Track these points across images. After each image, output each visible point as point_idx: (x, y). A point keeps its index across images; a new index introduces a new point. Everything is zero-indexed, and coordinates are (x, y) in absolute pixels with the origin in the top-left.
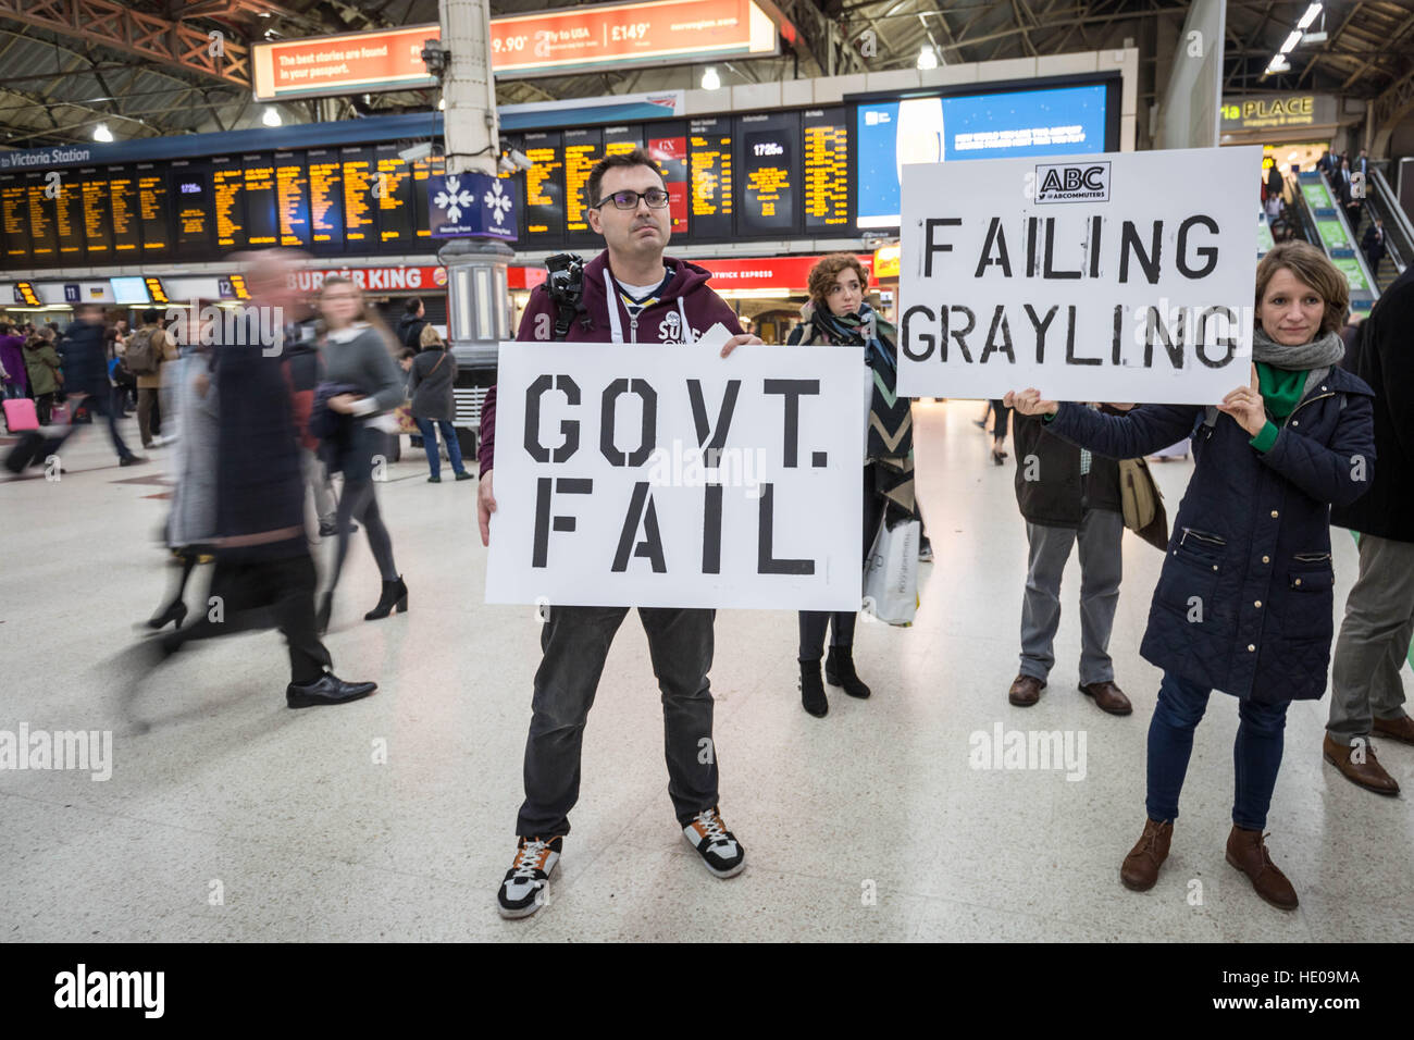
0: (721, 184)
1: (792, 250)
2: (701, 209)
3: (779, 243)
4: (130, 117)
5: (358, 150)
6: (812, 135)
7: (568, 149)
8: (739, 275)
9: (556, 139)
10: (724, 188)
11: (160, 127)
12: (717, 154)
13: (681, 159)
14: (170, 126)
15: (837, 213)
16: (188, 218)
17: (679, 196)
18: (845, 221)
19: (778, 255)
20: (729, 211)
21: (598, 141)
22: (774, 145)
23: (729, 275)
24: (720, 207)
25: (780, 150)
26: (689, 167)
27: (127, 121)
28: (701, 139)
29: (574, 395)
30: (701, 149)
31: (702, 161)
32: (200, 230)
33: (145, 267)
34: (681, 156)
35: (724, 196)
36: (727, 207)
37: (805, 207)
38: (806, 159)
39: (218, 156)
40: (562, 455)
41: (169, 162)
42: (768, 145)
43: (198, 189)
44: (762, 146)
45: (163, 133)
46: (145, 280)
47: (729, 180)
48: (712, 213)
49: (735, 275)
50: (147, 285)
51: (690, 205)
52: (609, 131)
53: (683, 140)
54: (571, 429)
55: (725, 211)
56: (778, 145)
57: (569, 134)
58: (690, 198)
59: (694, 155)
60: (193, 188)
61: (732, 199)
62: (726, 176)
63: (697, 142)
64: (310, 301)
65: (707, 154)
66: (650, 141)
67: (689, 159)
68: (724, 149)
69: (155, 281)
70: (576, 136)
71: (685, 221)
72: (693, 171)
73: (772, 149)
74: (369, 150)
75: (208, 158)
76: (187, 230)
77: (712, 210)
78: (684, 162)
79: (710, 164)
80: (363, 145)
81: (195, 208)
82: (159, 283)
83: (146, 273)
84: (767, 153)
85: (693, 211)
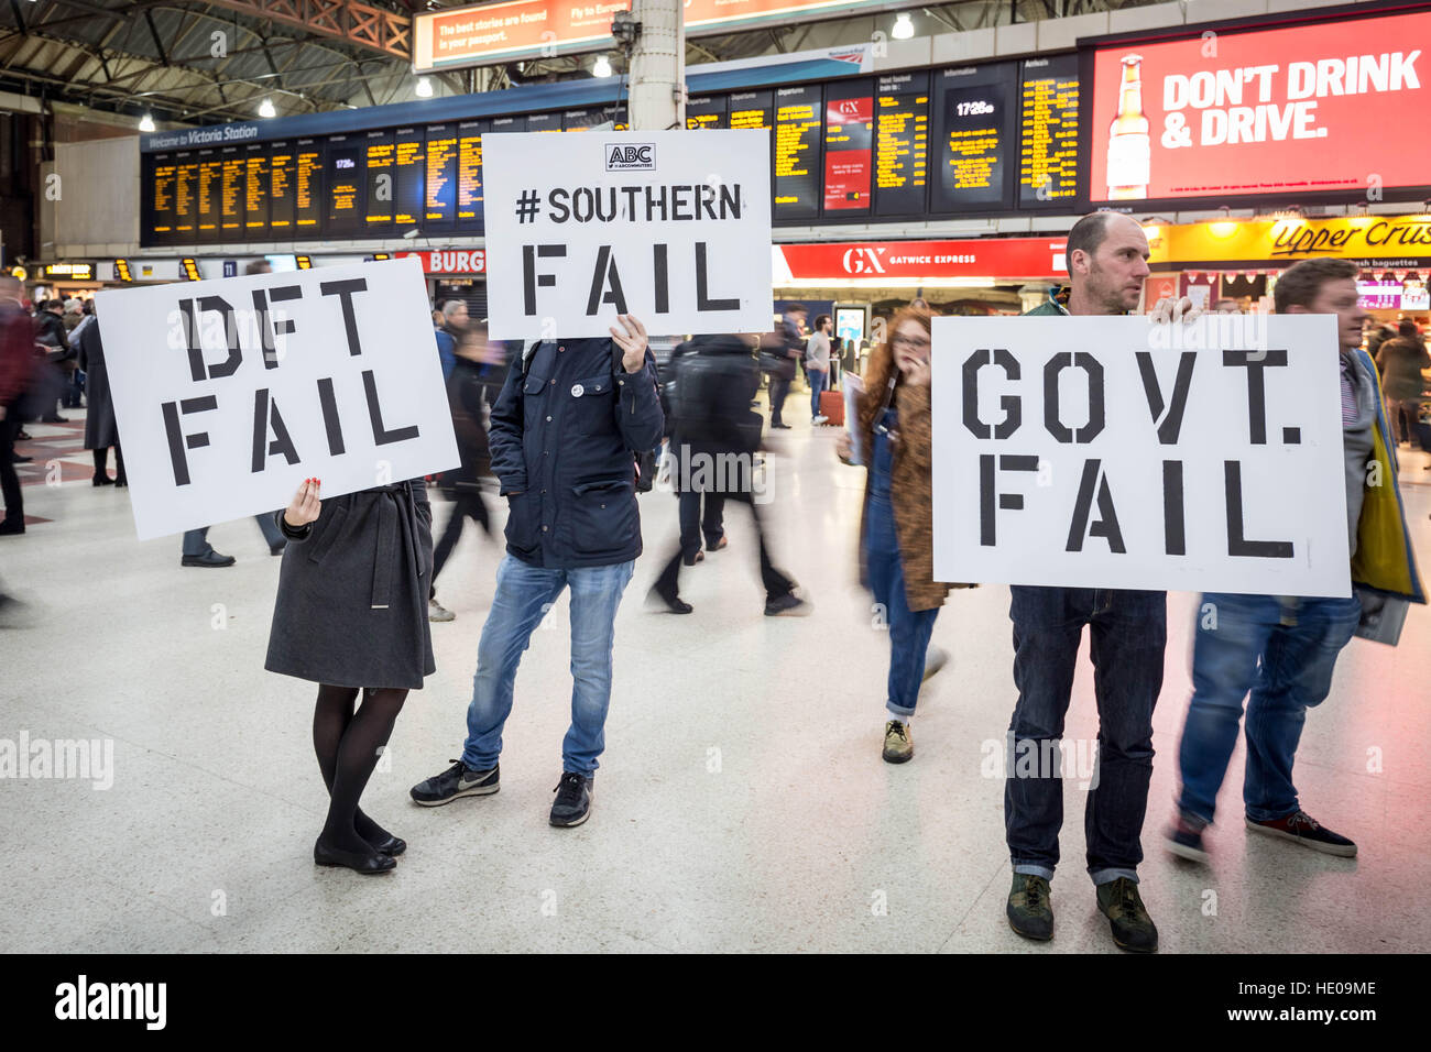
0: (913, 151)
1: (1002, 229)
2: (887, 179)
3: (985, 222)
4: (290, 91)
5: (510, 121)
6: (1033, 89)
7: (734, 115)
8: (932, 260)
9: (721, 104)
10: (917, 155)
11: (316, 100)
12: (910, 116)
13: (866, 122)
14: (324, 98)
15: (1063, 184)
16: (340, 194)
17: (861, 166)
18: (1073, 193)
19: (983, 236)
20: (922, 183)
21: (769, 105)
22: (983, 103)
23: (920, 260)
24: (911, 179)
25: (990, 109)
26: (875, 131)
27: (286, 95)
28: (891, 99)
29: (1013, 369)
30: (891, 111)
31: (891, 124)
32: (351, 206)
33: (297, 244)
34: (866, 119)
35: (917, 165)
36: (919, 178)
37: (1020, 176)
38: (1023, 119)
39: (373, 131)
40: (1004, 431)
41: (326, 137)
42: (975, 104)
43: (352, 165)
44: (967, 105)
45: (317, 106)
46: (296, 258)
47: (923, 146)
48: (900, 184)
49: (928, 260)
50: (298, 262)
51: (874, 176)
52: (781, 92)
53: (870, 100)
54: (1012, 405)
55: (916, 183)
56: (988, 104)
57: (735, 98)
58: (874, 167)
59: (881, 118)
60: (348, 164)
61: (926, 169)
62: (920, 141)
63: (886, 102)
64: (453, 284)
65: (897, 116)
66: (829, 103)
67: (876, 123)
68: (919, 110)
69: (306, 259)
70: (744, 100)
71: (868, 195)
72: (880, 136)
73: (981, 108)
74: (522, 121)
75: (363, 133)
76: (338, 206)
77: (900, 181)
78: (870, 126)
79: (901, 128)
80: (514, 116)
81: (347, 185)
82: (309, 261)
83: (299, 250)
84: (973, 113)
85: (877, 184)
